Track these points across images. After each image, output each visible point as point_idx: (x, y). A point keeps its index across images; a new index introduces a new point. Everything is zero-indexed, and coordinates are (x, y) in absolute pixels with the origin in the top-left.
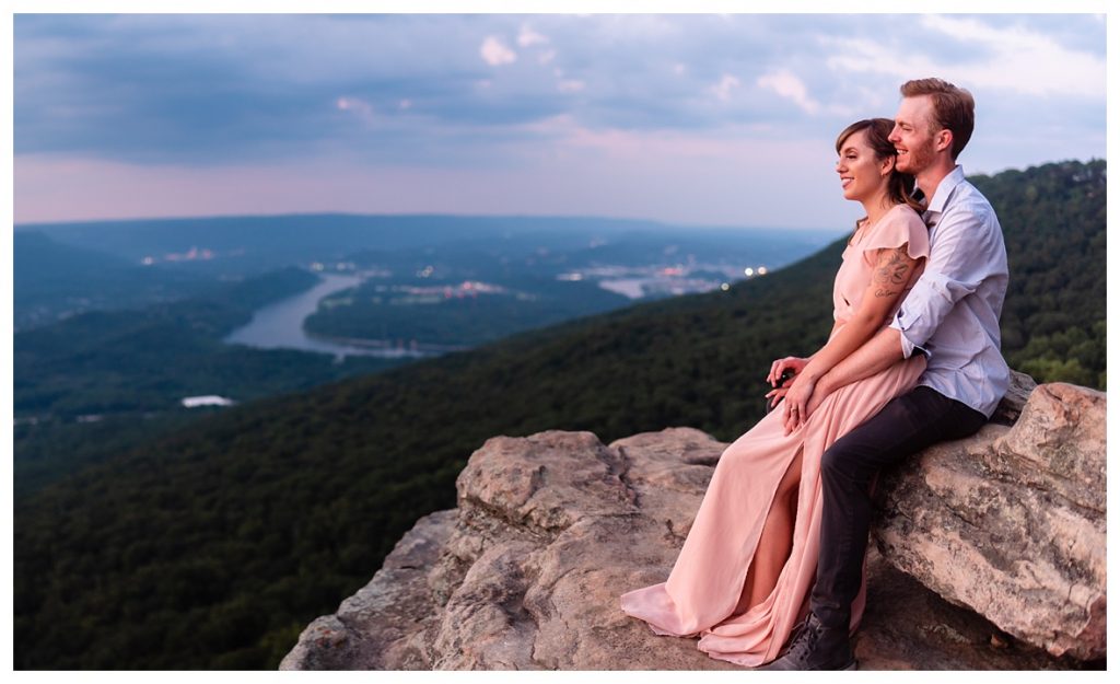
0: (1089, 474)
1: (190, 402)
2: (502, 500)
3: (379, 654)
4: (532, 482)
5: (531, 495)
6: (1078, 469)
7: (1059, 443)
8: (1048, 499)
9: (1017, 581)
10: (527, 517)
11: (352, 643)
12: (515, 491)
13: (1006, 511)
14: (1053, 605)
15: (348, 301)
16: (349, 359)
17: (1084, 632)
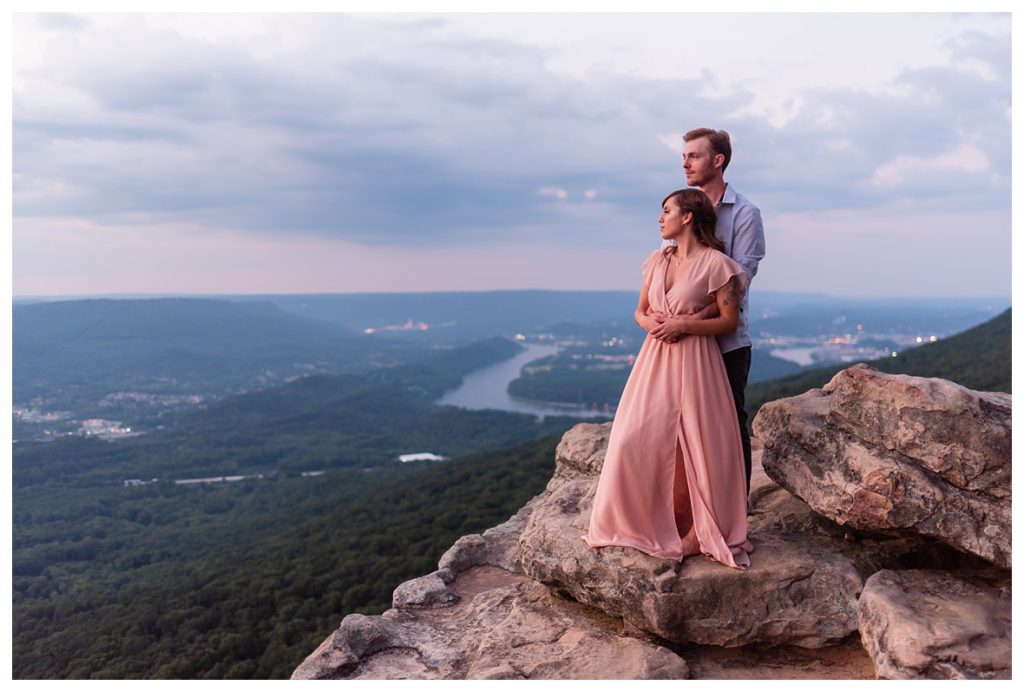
0: (868, 421)
1: (404, 459)
2: (577, 457)
3: (503, 553)
4: (595, 446)
5: (593, 453)
6: (863, 419)
7: (852, 403)
8: (850, 438)
9: (823, 482)
10: (590, 465)
11: (487, 546)
12: (584, 451)
13: (828, 445)
14: (838, 494)
15: (548, 368)
16: (547, 418)
17: (852, 510)
